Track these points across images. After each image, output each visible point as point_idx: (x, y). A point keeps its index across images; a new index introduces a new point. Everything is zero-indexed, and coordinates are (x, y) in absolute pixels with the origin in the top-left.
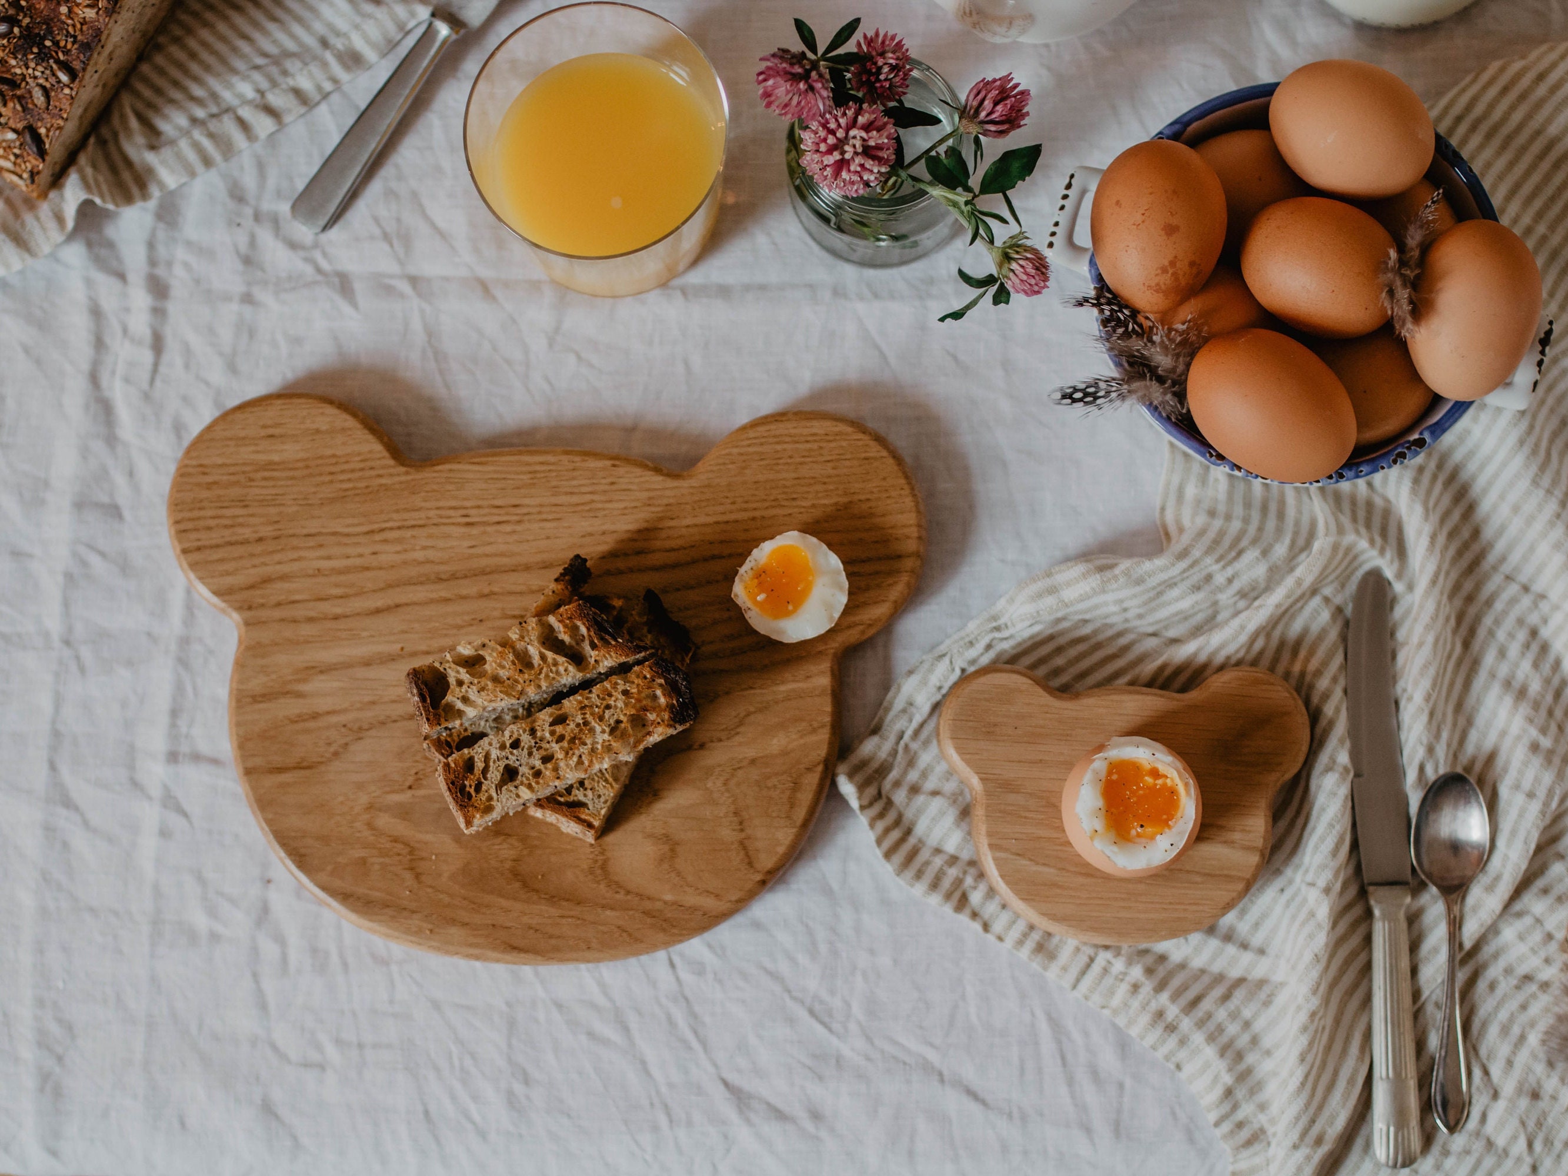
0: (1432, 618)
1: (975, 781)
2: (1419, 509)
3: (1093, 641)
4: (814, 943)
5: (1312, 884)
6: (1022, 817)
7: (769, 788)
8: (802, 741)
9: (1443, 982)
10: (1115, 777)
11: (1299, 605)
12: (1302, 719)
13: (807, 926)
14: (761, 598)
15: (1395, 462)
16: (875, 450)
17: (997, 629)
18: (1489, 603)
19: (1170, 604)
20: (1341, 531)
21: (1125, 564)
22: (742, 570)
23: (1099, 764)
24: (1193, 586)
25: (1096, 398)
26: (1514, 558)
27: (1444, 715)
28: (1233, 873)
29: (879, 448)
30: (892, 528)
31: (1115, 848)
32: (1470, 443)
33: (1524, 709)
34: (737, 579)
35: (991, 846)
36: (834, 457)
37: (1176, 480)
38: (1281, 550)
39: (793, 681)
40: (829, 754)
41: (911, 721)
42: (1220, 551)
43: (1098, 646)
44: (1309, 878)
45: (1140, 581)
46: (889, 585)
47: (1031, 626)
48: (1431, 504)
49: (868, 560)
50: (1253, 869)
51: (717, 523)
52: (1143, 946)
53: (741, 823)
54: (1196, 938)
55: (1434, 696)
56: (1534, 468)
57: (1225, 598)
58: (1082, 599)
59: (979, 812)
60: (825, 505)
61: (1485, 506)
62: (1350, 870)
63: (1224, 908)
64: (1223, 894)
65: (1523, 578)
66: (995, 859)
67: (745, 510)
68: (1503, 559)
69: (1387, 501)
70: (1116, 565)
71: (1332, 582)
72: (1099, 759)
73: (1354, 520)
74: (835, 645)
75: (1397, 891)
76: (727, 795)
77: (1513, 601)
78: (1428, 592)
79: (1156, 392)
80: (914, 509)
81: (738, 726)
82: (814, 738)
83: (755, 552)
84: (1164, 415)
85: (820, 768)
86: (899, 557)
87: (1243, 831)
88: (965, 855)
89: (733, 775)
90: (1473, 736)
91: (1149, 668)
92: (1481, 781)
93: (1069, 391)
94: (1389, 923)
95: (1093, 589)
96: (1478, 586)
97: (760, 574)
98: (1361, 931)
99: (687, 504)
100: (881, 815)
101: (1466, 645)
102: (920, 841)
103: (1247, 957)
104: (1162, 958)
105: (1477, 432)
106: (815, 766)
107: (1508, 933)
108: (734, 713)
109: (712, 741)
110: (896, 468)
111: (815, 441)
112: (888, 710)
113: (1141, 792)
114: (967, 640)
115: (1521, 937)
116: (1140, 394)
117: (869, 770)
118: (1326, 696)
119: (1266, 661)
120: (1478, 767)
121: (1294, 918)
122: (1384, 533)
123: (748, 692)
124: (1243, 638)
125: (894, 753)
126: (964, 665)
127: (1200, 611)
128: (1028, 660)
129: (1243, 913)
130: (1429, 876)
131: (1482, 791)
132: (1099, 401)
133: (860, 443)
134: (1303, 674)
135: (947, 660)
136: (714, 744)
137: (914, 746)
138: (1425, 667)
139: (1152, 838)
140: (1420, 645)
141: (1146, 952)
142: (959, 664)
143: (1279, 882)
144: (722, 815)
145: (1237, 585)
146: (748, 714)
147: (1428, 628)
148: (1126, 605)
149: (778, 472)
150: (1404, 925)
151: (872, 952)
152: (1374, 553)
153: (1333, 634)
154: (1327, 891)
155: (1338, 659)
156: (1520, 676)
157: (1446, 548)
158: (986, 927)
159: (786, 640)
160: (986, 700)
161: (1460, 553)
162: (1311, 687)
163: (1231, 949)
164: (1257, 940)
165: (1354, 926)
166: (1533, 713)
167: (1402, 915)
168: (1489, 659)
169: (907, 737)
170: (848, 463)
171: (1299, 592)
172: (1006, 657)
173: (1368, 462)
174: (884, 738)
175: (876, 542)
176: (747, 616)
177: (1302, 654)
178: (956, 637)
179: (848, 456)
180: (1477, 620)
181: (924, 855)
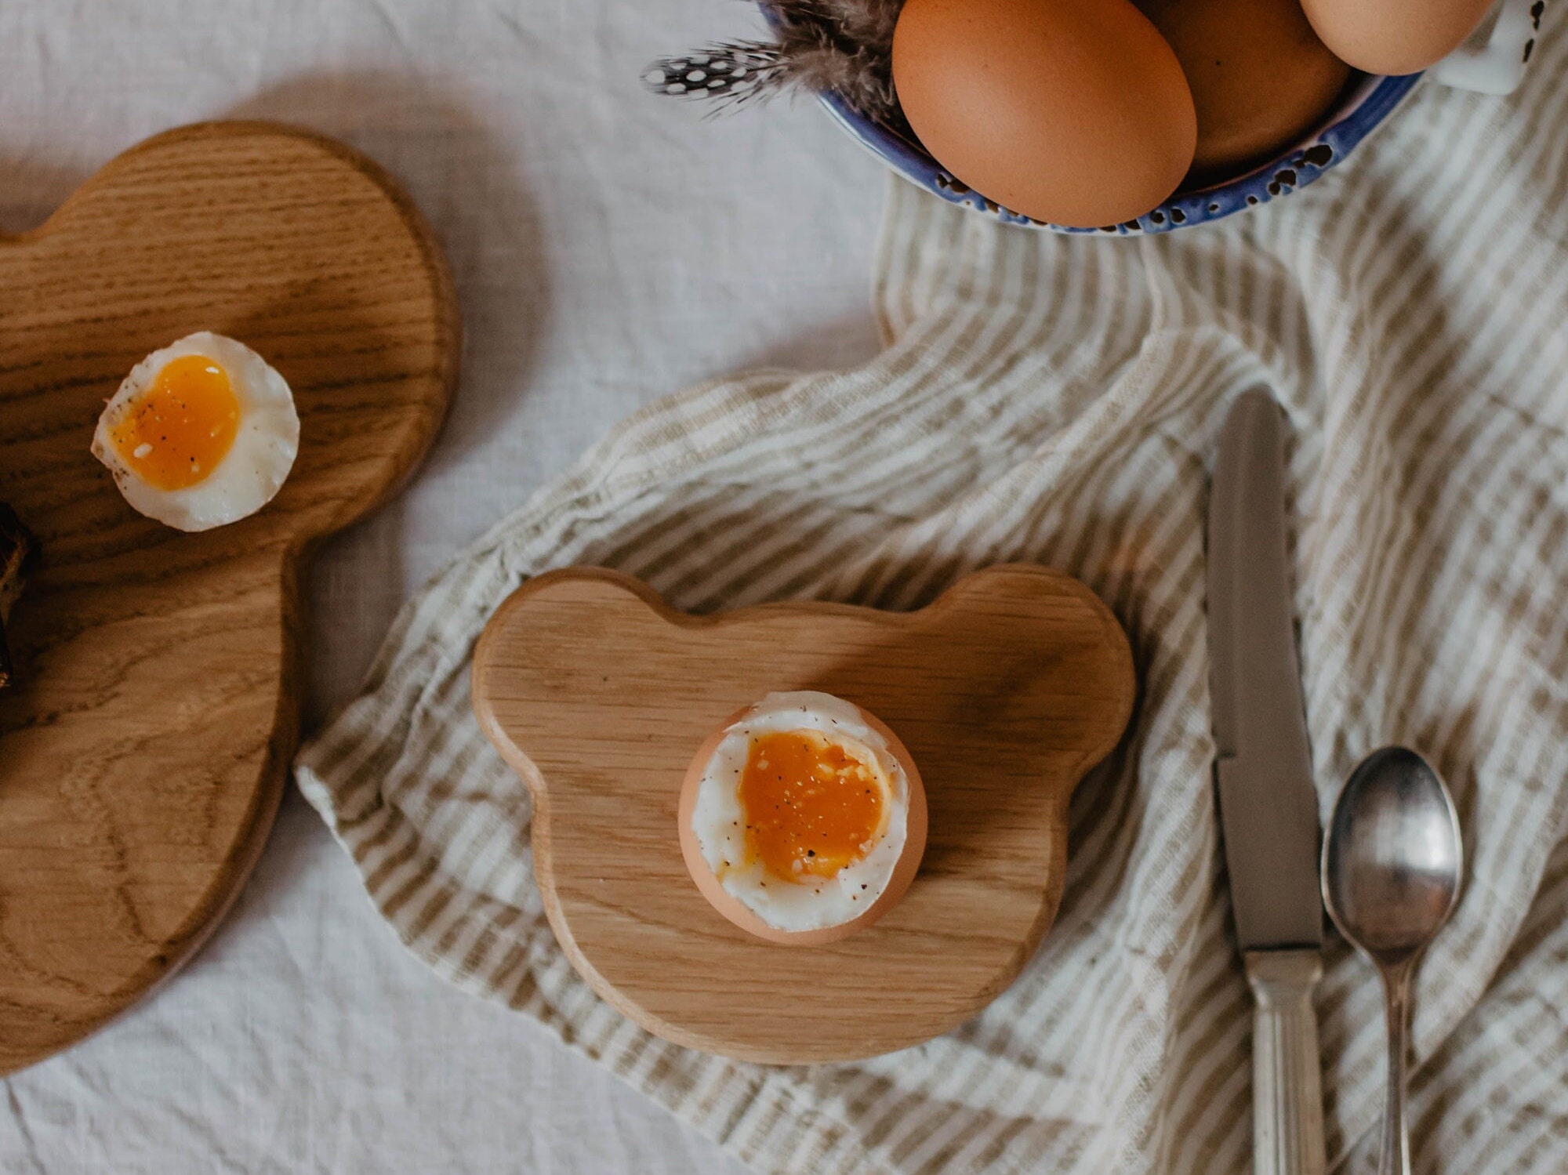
0: (1354, 472)
1: (533, 775)
2: (1331, 278)
3: (758, 523)
4: (266, 1066)
5: (1139, 951)
6: (615, 837)
7: (168, 791)
8: (229, 708)
9: (1380, 1121)
10: (763, 765)
11: (1121, 452)
12: (1117, 655)
13: (253, 1035)
14: (142, 451)
15: (1275, 189)
16: (361, 187)
17: (583, 502)
18: (1462, 444)
19: (889, 454)
20: (1190, 318)
21: (801, 383)
22: (112, 404)
23: (734, 743)
24: (929, 422)
25: (731, 81)
26: (1507, 363)
27: (1380, 645)
28: (995, 933)
29: (369, 184)
30: (391, 324)
31: (762, 894)
32: (1425, 162)
33: (1523, 632)
34: (102, 419)
35: (561, 891)
36: (287, 202)
37: (904, 235)
38: (1087, 355)
39: (215, 601)
40: (277, 730)
41: (433, 667)
42: (972, 358)
43: (767, 531)
44: (1135, 940)
45: (827, 413)
46: (385, 428)
47: (641, 496)
48: (1355, 269)
49: (347, 383)
50: (1031, 925)
51: (82, 321)
52: (846, 1064)
53: (121, 854)
54: (940, 1047)
55: (1360, 612)
56: (1537, 204)
57: (987, 441)
58: (727, 448)
59: (542, 829)
60: (271, 287)
61: (1453, 273)
62: (1215, 922)
63: (980, 996)
64: (979, 971)
65: (1522, 399)
66: (568, 914)
67: (131, 297)
68: (1486, 367)
69: (1278, 265)
70: (787, 385)
71: (1179, 411)
72: (733, 732)
73: (1221, 300)
74: (288, 535)
75: (1299, 958)
76: (95, 804)
77: (1506, 440)
78: (1346, 427)
79: (839, 67)
80: (429, 291)
81: (116, 683)
82: (249, 702)
83: (137, 370)
84: (856, 110)
85: (262, 755)
86: (403, 376)
87: (1013, 857)
88: (531, 906)
89: (106, 770)
90: (1434, 682)
91: (855, 569)
92: (1447, 766)
93: (679, 67)
94: (1283, 1015)
95: (744, 428)
96: (1443, 415)
97: (144, 409)
98: (1235, 1032)
99: (27, 288)
100: (381, 838)
101: (1422, 519)
102: (454, 882)
103: (1032, 1081)
104: (883, 1084)
105: (1437, 139)
106: (254, 751)
107: (1498, 1031)
108: (108, 661)
109: (70, 710)
110: (397, 219)
111: (254, 174)
112: (394, 649)
113: (811, 792)
114: (529, 523)
115: (1520, 1038)
116: (809, 72)
117: (360, 757)
118: (1167, 614)
119: (1064, 555)
120: (1442, 737)
121: (1110, 1010)
122: (1275, 326)
123: (136, 620)
124: (1017, 513)
125: (404, 725)
126: (526, 569)
127: (946, 466)
128: (641, 560)
129: (1026, 1001)
130: (1357, 931)
131: (1449, 783)
132: (737, 87)
133: (333, 176)
134: (1129, 576)
135: (494, 560)
136: (72, 715)
137: (441, 713)
138: (1343, 559)
139: (830, 875)
140: (1335, 520)
141: (854, 1073)
142: (517, 565)
143: (1088, 947)
144: (87, 842)
145: (1008, 420)
146: (133, 662)
147: (1347, 489)
148: (809, 455)
149: (187, 229)
150: (1309, 1019)
151: (368, 1079)
152: (1251, 358)
153: (1183, 505)
154: (1164, 962)
155: (1192, 548)
156: (1517, 573)
157: (1384, 348)
158: (569, 1034)
159: (189, 527)
160: (552, 630)
161: (1410, 358)
162: (1142, 598)
163: (1004, 1067)
164: (1050, 1050)
165: (1223, 1023)
166: (1538, 638)
167: (1306, 1004)
168: (1463, 544)
169: (426, 698)
170: (311, 211)
171: (1114, 429)
172: (604, 552)
173: (1225, 191)
174: (385, 701)
175: (361, 351)
176: (120, 486)
177: (1129, 538)
178: (512, 518)
179: (313, 199)
180: (1442, 474)
181: (458, 907)
